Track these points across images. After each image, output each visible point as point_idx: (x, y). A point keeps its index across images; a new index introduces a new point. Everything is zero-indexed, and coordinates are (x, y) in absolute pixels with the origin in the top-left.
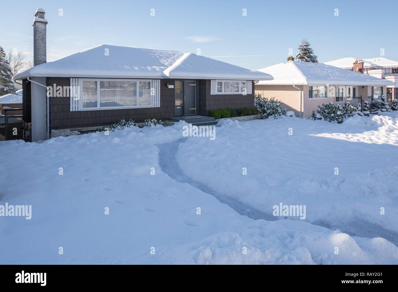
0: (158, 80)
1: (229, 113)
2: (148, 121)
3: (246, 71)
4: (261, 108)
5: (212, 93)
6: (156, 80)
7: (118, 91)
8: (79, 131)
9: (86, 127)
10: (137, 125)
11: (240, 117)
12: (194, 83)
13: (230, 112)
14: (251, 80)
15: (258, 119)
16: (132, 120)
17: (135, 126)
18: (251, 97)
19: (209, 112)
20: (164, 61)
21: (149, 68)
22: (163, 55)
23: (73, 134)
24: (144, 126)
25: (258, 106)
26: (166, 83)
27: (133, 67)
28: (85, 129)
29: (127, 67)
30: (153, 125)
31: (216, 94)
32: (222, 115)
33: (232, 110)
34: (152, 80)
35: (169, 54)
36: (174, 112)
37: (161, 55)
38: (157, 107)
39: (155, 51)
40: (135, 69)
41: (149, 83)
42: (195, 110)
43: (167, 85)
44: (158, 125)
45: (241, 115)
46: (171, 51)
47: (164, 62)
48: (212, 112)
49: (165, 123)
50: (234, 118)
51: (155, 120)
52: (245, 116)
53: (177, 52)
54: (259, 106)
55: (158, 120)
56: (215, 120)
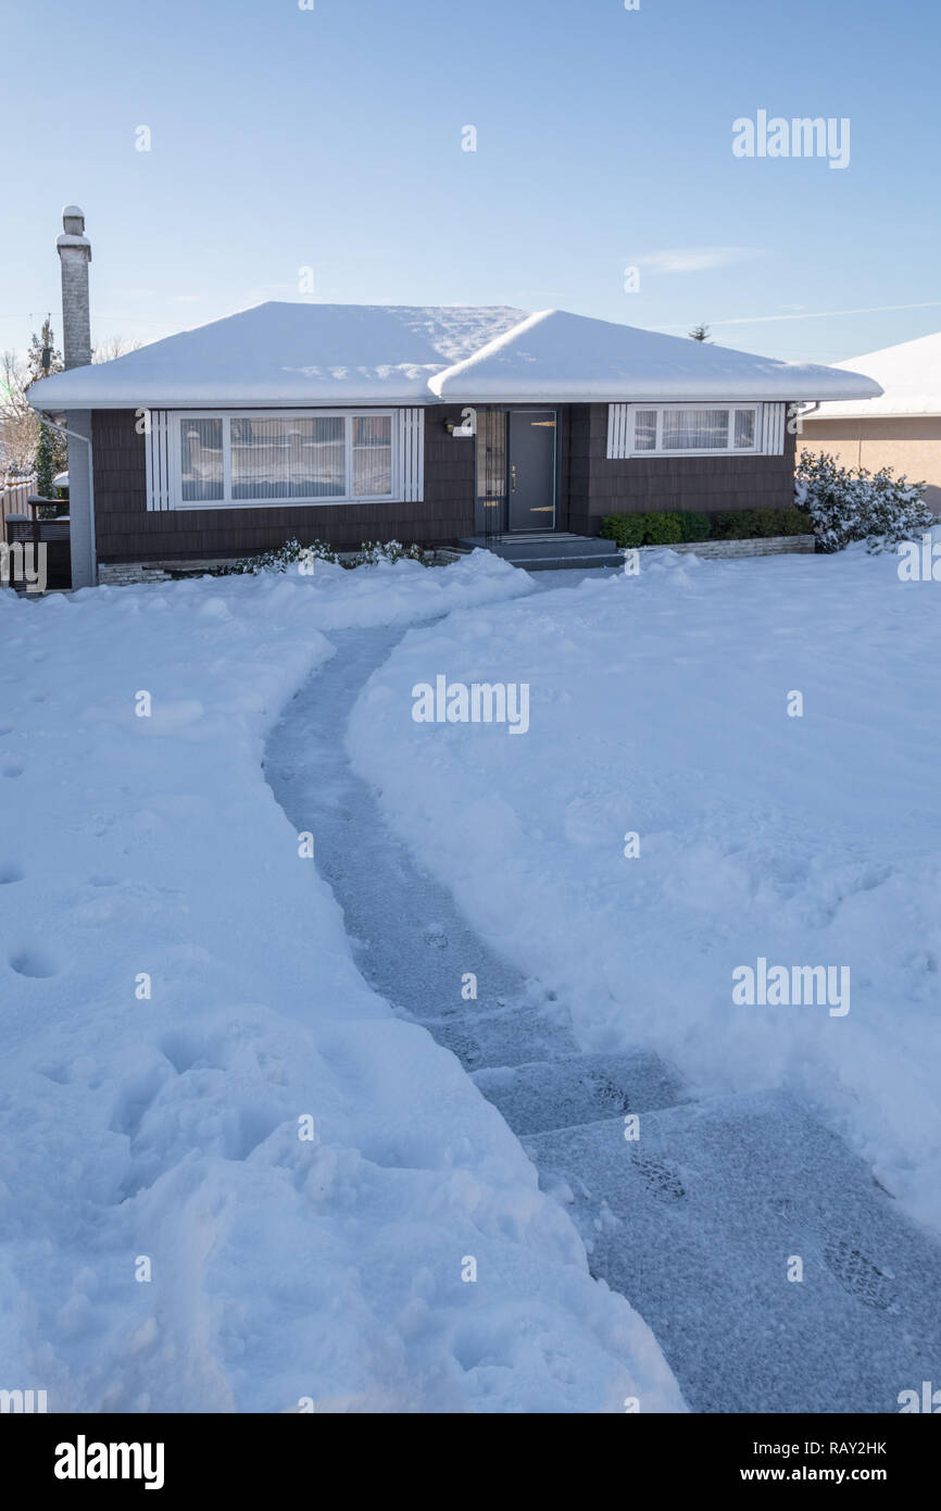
0: (415, 410)
1: (677, 526)
2: (372, 549)
3: (760, 366)
4: (829, 508)
5: (614, 451)
6: (409, 410)
7: (287, 451)
8: (166, 572)
9: (190, 559)
10: (336, 560)
11: (724, 542)
12: (549, 418)
13: (680, 522)
14: (780, 402)
15: (803, 550)
16: (321, 543)
17: (328, 563)
18: (782, 465)
19: (599, 519)
20: (448, 343)
21: (383, 371)
22: (452, 324)
23: (150, 578)
24: (359, 563)
25: (816, 501)
26: (445, 419)
27: (330, 369)
28: (188, 565)
29: (311, 371)
30: (383, 562)
31: (627, 457)
32: (647, 535)
33: (689, 515)
34: (396, 410)
35: (475, 320)
36: (473, 520)
37: (444, 325)
38: (414, 500)
39: (429, 313)
40: (335, 375)
41: (387, 420)
42: (551, 513)
43: (446, 426)
44: (402, 563)
45: (728, 534)
46: (489, 308)
47: (446, 348)
48: (606, 520)
49: (435, 555)
50: (699, 544)
51: (397, 545)
52: (744, 538)
53: (510, 309)
54: (821, 501)
55: (407, 545)
56: (616, 551)
